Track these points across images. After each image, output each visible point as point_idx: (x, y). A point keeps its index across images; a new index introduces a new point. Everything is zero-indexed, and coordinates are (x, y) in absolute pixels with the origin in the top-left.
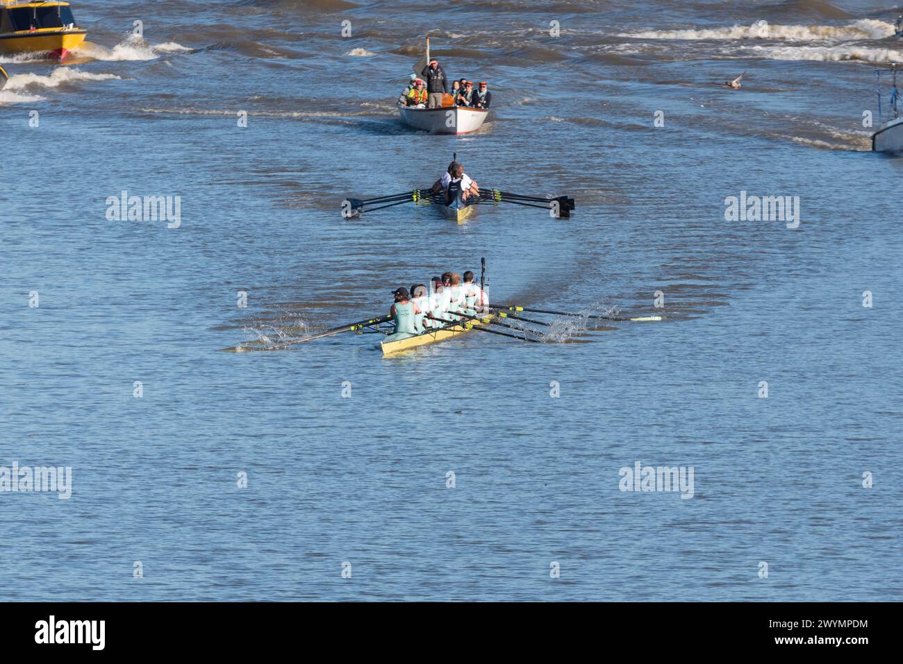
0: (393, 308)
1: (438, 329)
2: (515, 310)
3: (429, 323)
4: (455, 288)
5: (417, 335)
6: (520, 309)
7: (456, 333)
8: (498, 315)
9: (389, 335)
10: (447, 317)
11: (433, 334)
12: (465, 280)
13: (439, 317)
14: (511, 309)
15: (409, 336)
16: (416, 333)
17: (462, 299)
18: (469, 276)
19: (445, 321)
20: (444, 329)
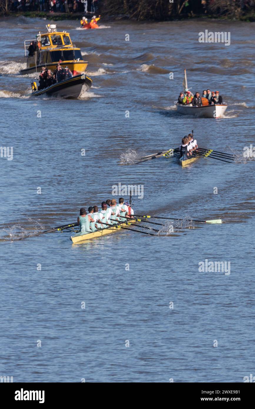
0: (78, 218)
1: (104, 229)
2: (146, 217)
3: (99, 225)
4: (114, 207)
5: (91, 232)
6: (149, 217)
7: (114, 231)
8: (137, 220)
9: (77, 232)
10: (109, 222)
11: (101, 231)
12: (120, 202)
13: (105, 223)
14: (144, 217)
15: (87, 233)
16: (91, 231)
17: (117, 212)
18: (122, 200)
19: (109, 225)
20: (107, 228)
